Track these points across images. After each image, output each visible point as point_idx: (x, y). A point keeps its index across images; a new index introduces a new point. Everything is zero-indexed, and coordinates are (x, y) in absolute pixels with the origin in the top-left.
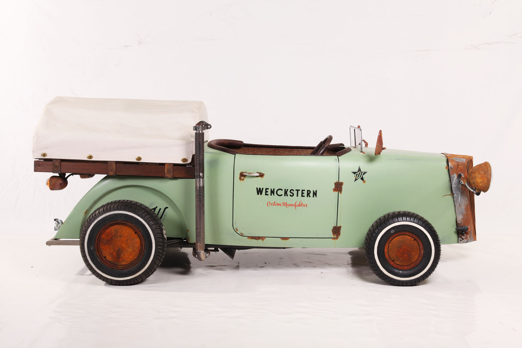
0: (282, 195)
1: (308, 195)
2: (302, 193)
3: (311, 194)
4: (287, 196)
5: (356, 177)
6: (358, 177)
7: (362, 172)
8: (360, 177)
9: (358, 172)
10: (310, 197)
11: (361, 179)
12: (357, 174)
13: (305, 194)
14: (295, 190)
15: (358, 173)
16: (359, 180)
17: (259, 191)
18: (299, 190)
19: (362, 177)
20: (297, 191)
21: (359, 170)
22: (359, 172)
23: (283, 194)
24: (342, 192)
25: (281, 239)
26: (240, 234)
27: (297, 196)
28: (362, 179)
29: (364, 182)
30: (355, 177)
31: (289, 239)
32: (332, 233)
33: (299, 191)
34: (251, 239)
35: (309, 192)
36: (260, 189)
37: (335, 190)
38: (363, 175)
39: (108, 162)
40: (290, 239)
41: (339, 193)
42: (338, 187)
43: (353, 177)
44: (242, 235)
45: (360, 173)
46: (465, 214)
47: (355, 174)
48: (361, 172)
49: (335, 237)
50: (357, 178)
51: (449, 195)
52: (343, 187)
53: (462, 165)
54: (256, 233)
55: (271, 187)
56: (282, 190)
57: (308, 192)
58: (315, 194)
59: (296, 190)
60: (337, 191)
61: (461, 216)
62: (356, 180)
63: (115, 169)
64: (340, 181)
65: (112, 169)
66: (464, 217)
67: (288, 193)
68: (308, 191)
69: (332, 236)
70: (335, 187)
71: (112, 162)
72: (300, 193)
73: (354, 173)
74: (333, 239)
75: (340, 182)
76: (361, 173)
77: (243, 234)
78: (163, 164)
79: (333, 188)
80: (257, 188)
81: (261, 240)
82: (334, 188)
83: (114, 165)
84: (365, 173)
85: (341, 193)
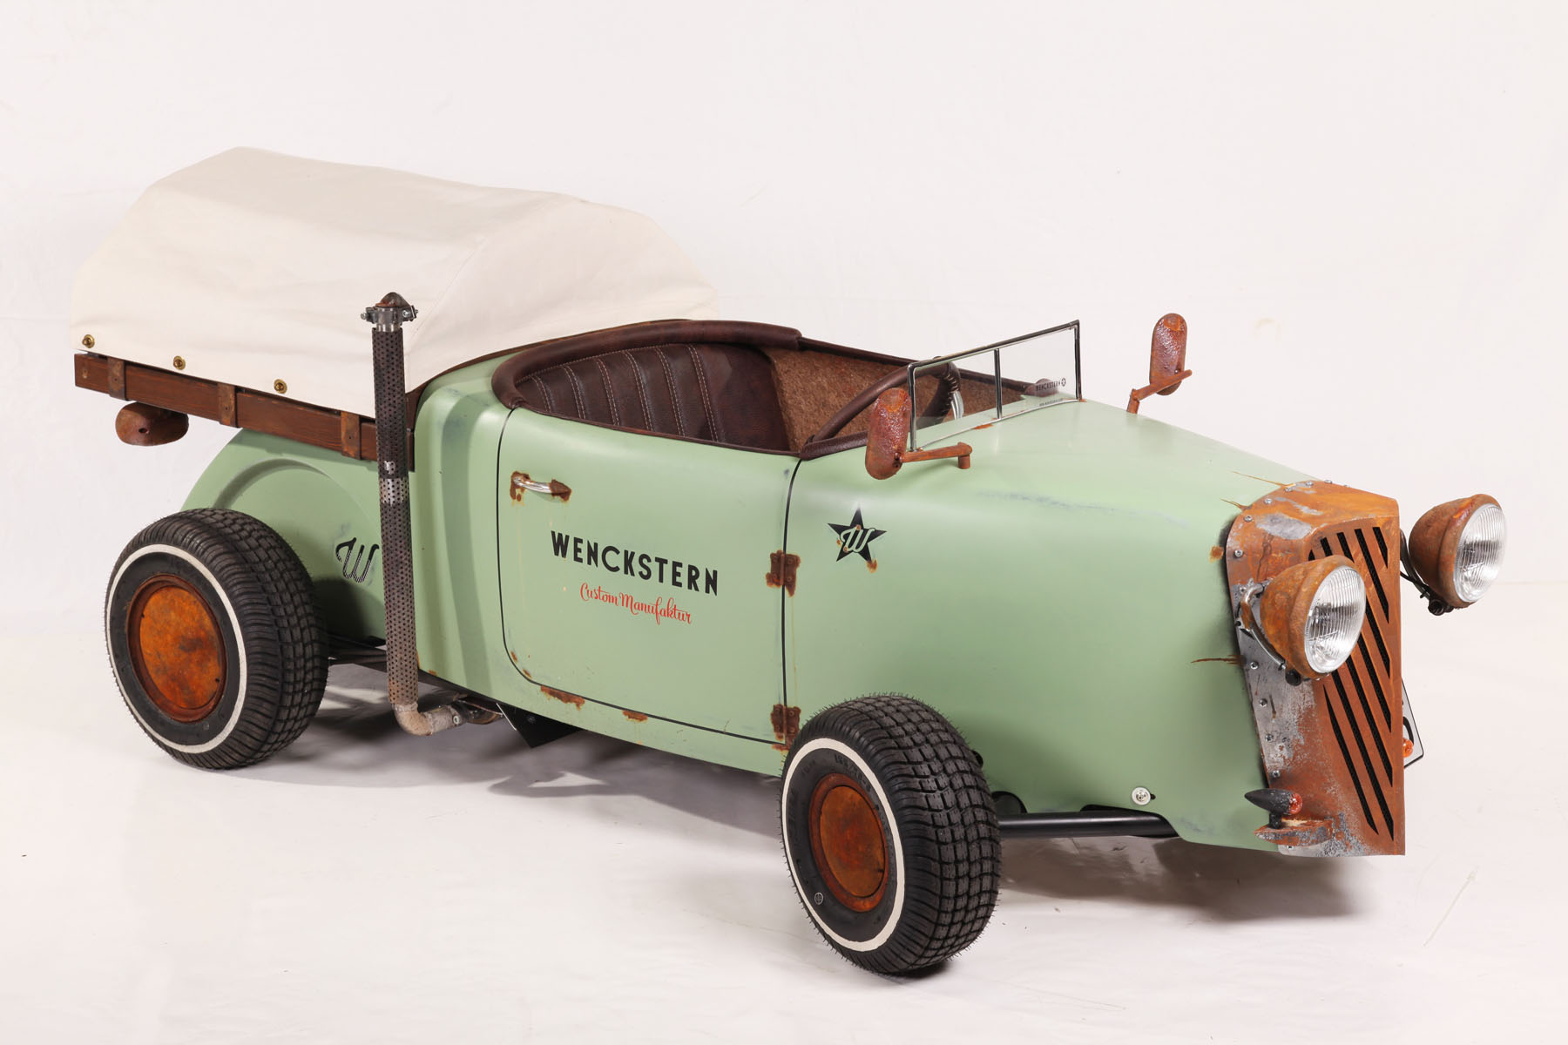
0: (616, 569)
1: (692, 581)
2: (676, 574)
3: (701, 582)
4: (633, 574)
5: (844, 544)
6: (850, 546)
7: (866, 531)
8: (857, 548)
9: (852, 527)
10: (697, 589)
11: (860, 553)
12: (848, 534)
13: (684, 579)
14: (653, 559)
15: (852, 531)
16: (855, 558)
17: (560, 544)
18: (666, 561)
19: (866, 546)
20: (658, 564)
21: (857, 520)
22: (855, 528)
23: (622, 567)
24: (795, 592)
25: (625, 714)
26: (524, 673)
27: (661, 580)
28: (865, 553)
29: (873, 566)
30: (838, 542)
31: (646, 719)
32: (771, 727)
33: (664, 565)
34: (549, 696)
35: (694, 573)
36: (560, 535)
37: (773, 579)
38: (869, 540)
39: (219, 385)
40: (649, 718)
41: (786, 592)
42: (783, 570)
43: (833, 542)
44: (526, 675)
45: (857, 533)
46: (1300, 745)
47: (840, 534)
48: (862, 528)
49: (783, 742)
50: (849, 550)
51: (1225, 660)
52: (800, 572)
53: (1283, 551)
54: (559, 678)
55: (589, 537)
56: (617, 552)
57: (690, 573)
58: (712, 582)
59: (657, 560)
60: (778, 584)
61: (1281, 748)
62: (843, 554)
63: (233, 410)
64: (788, 552)
65: (227, 406)
66: (1296, 754)
67: (633, 564)
68: (691, 568)
69: (773, 738)
70: (772, 570)
71: (228, 387)
72: (668, 569)
73: (839, 529)
74: (777, 748)
75: (790, 555)
76: (861, 532)
77: (528, 674)
78: (339, 413)
79: (766, 572)
80: (553, 533)
81: (573, 705)
82: (770, 572)
83: (231, 396)
84: (876, 534)
85: (792, 593)
